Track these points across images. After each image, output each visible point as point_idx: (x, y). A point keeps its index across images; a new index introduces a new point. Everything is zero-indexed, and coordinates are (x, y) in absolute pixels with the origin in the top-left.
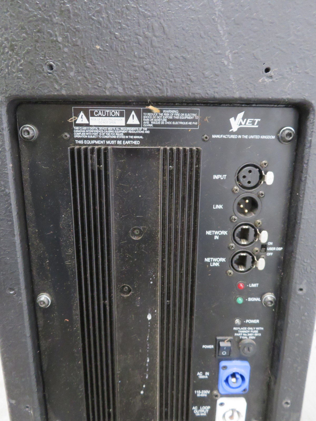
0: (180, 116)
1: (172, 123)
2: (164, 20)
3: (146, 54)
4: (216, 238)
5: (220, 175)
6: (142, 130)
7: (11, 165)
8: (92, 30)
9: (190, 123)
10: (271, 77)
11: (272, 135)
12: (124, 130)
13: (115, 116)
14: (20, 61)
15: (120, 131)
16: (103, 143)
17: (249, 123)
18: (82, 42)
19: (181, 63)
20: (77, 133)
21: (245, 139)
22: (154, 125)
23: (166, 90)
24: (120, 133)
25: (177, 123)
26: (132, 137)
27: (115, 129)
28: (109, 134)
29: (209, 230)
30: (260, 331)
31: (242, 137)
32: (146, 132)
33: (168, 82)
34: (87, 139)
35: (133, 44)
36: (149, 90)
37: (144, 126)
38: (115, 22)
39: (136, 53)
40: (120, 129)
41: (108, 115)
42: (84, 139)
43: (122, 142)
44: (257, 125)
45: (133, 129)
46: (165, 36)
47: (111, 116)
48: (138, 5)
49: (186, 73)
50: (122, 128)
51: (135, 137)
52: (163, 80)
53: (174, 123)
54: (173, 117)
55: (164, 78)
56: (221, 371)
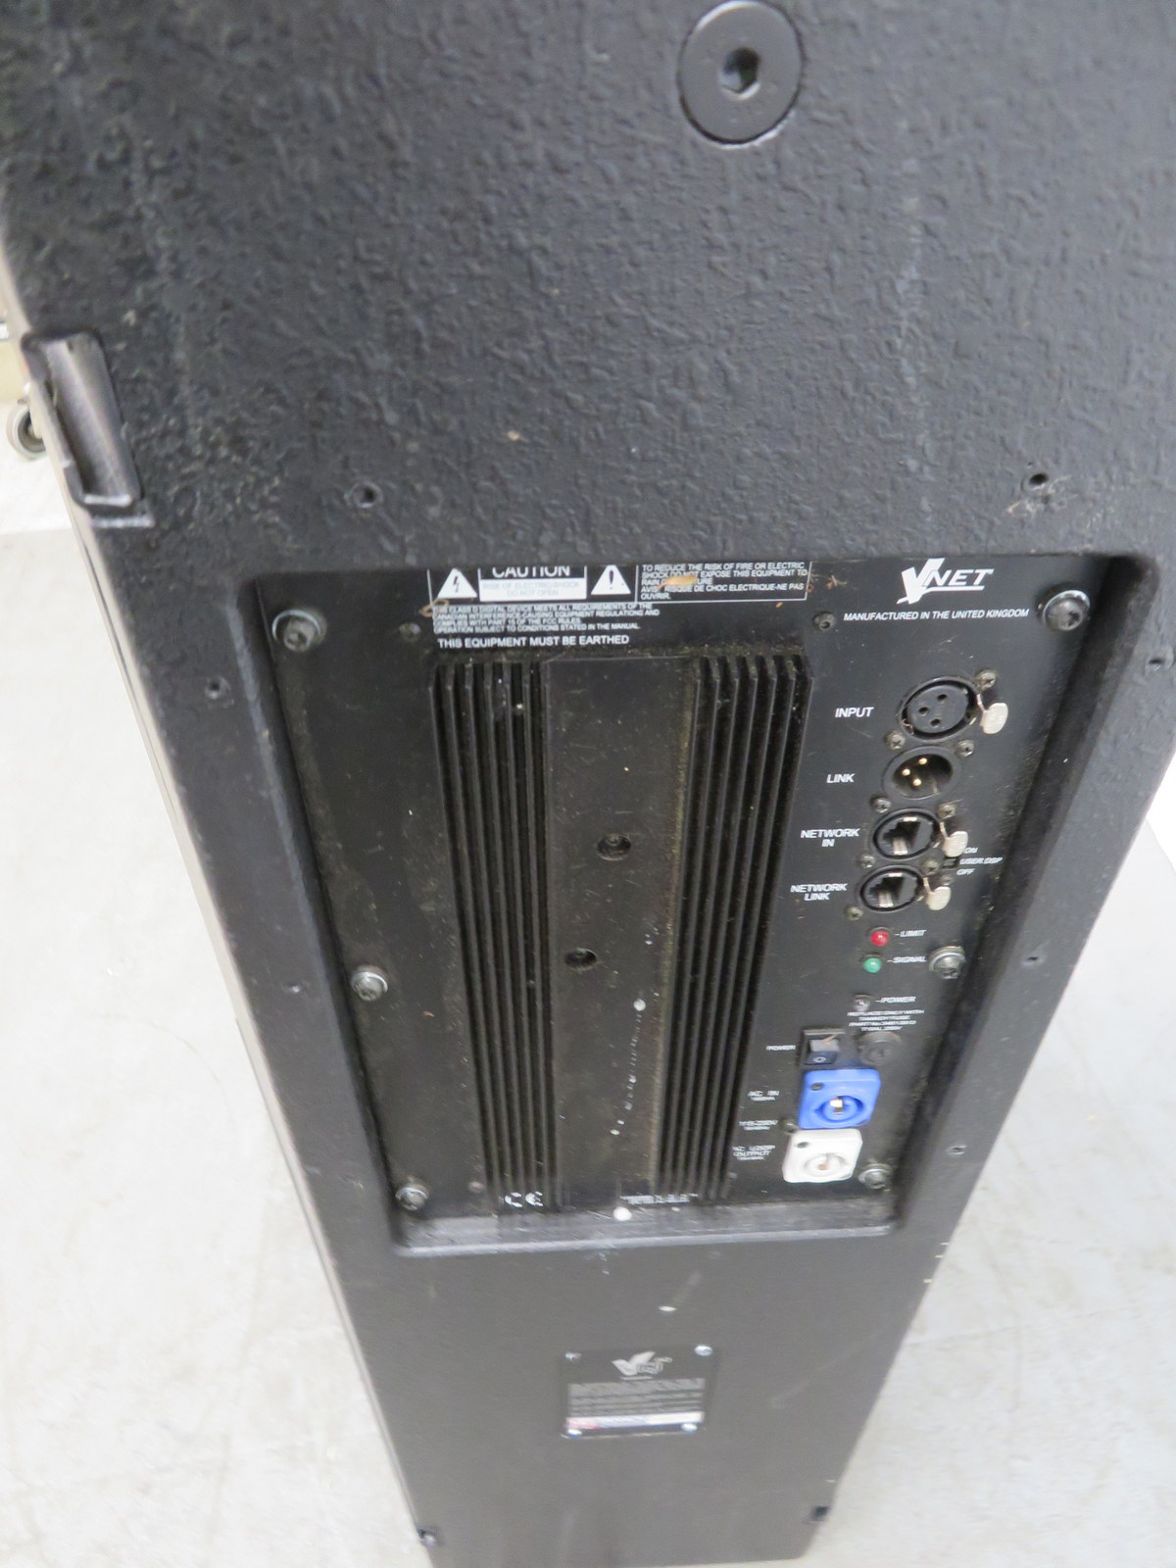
0: (754, 568)
1: (728, 588)
2: (729, 352)
3: (666, 449)
4: (827, 843)
5: (856, 706)
6: (638, 608)
7: (266, 733)
8: (495, 388)
9: (782, 587)
10: (1046, 499)
11: (1022, 608)
12: (587, 610)
13: (557, 576)
14: (269, 480)
15: (572, 614)
16: (519, 644)
17: (959, 581)
18: (462, 424)
19: (773, 470)
20: (444, 623)
21: (940, 620)
22: (675, 596)
23: (720, 545)
24: (570, 619)
25: (741, 588)
26: (606, 626)
27: (555, 609)
28: (538, 621)
29: (810, 829)
30: (913, 1017)
31: (932, 615)
32: (648, 613)
33: (729, 522)
34: (472, 635)
35: (624, 423)
36: (670, 544)
37: (642, 598)
38: (569, 362)
39: (633, 450)
40: (571, 607)
41: (534, 574)
42: (463, 636)
43: (577, 640)
44: (980, 584)
45: (609, 605)
46: (729, 398)
47: (545, 577)
48: (643, 309)
49: (786, 497)
50: (575, 606)
51: (615, 626)
52: (713, 519)
53: (732, 588)
54: (732, 574)
55: (717, 512)
56: (810, 1093)
